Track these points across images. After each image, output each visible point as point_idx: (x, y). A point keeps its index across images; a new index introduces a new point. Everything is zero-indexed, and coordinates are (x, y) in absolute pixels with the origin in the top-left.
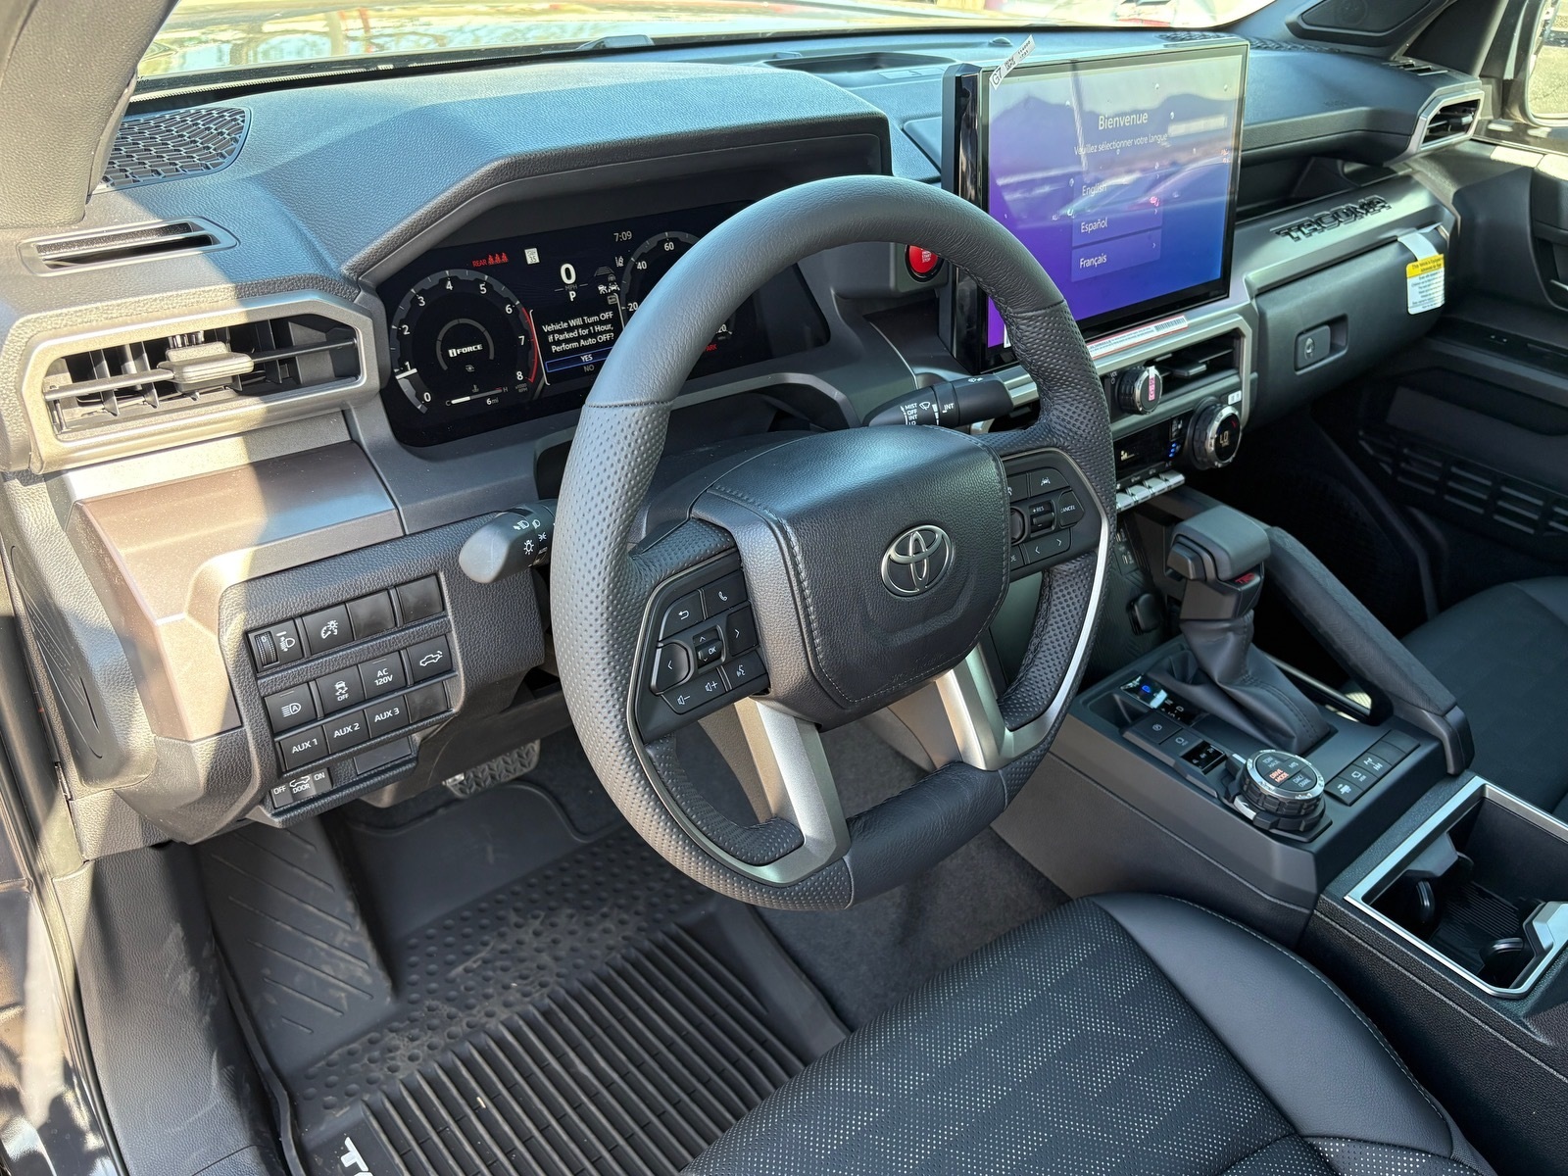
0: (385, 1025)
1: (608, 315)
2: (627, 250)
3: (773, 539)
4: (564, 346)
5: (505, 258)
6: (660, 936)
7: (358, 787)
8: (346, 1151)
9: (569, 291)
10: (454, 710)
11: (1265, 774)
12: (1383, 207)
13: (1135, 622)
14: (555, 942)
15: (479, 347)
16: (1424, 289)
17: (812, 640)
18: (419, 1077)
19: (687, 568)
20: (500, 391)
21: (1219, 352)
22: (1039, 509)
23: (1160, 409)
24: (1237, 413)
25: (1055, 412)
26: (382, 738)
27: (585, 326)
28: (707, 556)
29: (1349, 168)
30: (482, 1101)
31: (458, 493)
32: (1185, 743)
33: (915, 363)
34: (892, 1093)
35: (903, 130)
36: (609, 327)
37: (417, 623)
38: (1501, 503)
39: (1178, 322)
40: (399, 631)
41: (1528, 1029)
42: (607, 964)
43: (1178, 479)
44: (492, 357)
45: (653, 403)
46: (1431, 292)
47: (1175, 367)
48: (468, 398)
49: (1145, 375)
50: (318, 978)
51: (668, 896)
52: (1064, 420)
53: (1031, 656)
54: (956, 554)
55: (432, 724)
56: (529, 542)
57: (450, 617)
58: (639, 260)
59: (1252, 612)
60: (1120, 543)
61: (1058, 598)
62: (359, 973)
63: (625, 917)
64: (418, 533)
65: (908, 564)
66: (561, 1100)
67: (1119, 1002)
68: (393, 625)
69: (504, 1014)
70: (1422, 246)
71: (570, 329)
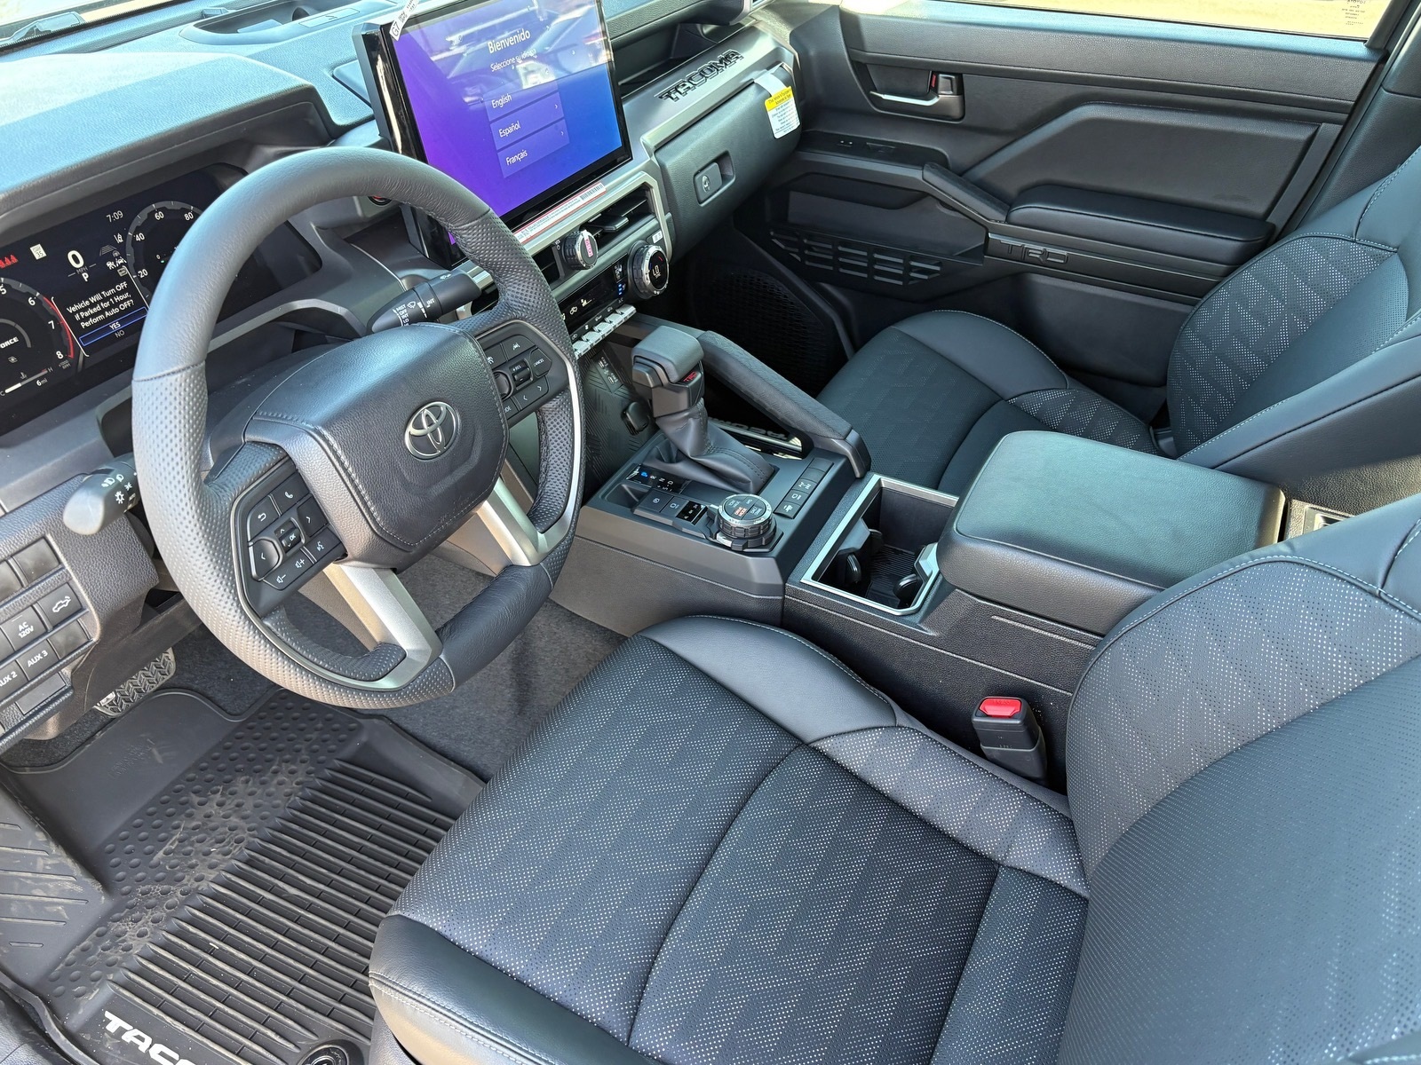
0: (106, 918)
1: (123, 285)
2: (122, 227)
3: (316, 443)
4: (91, 321)
5: (14, 260)
6: (328, 773)
7: (28, 724)
8: (108, 1021)
9: (81, 273)
10: (95, 640)
11: (731, 513)
12: (737, 58)
13: (630, 426)
14: (238, 805)
15: (15, 340)
16: (782, 118)
17: (368, 509)
18: (152, 947)
19: (254, 481)
20: (46, 372)
21: (635, 205)
22: (517, 368)
23: (600, 261)
24: (661, 250)
25: (509, 292)
26: (39, 678)
27: (105, 300)
28: (267, 468)
29: (708, 29)
30: (215, 944)
31: (41, 469)
32: (677, 506)
33: (395, 268)
34: (526, 810)
35: (333, 76)
36: (127, 295)
37: (40, 580)
38: (876, 267)
39: (598, 188)
40: (27, 590)
41: (923, 630)
42: (289, 807)
43: (630, 311)
44: (29, 345)
45: (188, 368)
46: (787, 118)
47: (603, 226)
48: (19, 385)
49: (580, 238)
50: (32, 902)
51: (324, 741)
52: (517, 297)
53: (544, 476)
54: (461, 418)
55: (78, 656)
56: (118, 494)
57: (68, 567)
58: (136, 232)
59: (702, 399)
60: (604, 368)
61: (552, 429)
62: (68, 886)
63: (293, 767)
64: (17, 509)
65: (425, 435)
66: (282, 919)
67: (671, 697)
68: (19, 587)
69: (212, 875)
70: (773, 83)
71: (92, 305)
